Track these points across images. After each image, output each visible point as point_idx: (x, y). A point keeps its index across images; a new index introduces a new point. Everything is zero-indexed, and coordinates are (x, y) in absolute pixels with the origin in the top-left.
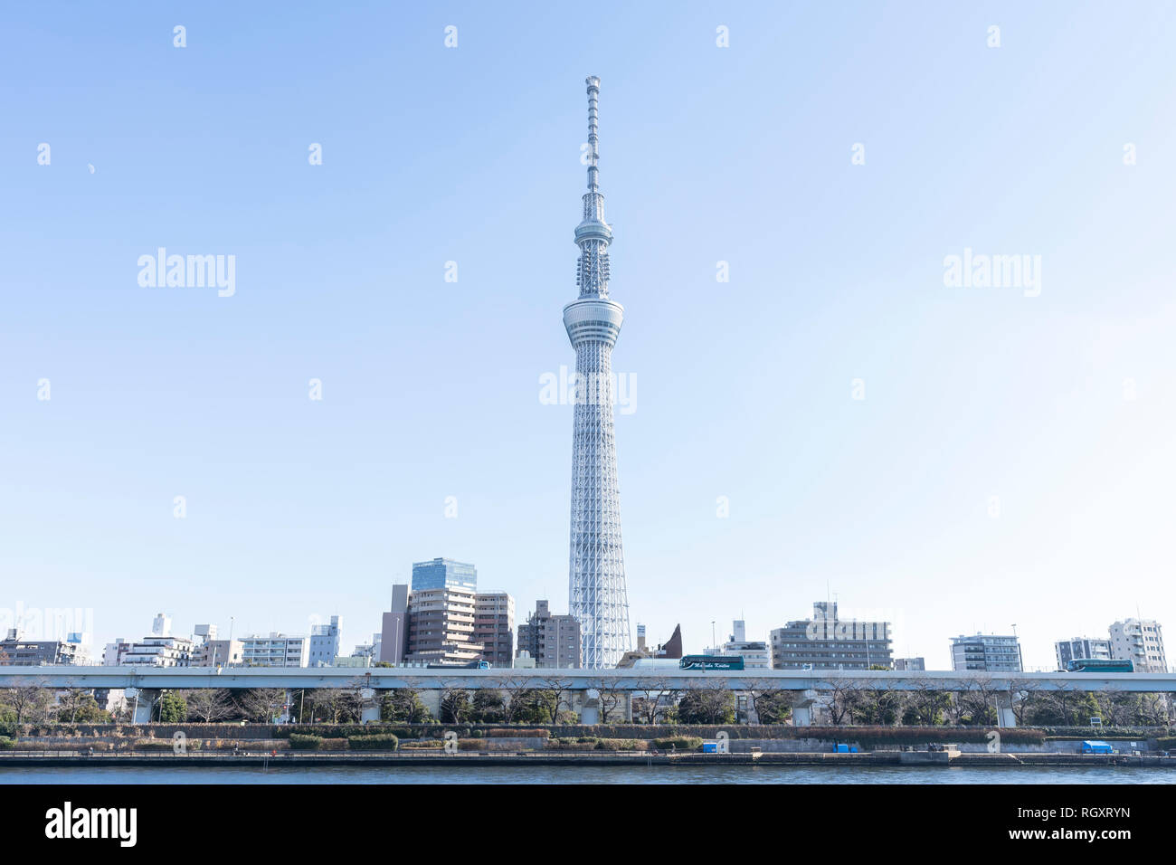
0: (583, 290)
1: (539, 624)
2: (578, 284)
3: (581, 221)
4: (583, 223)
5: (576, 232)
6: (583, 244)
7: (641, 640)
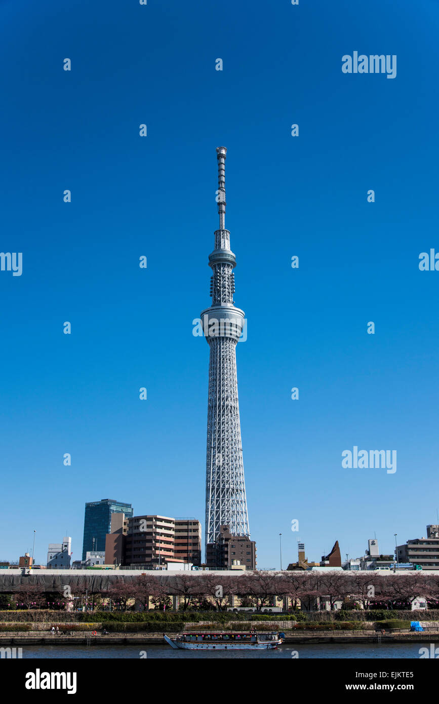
0: (215, 300)
1: (224, 543)
2: (211, 296)
3: (213, 250)
4: (214, 251)
5: (209, 258)
6: (215, 266)
7: (301, 555)
